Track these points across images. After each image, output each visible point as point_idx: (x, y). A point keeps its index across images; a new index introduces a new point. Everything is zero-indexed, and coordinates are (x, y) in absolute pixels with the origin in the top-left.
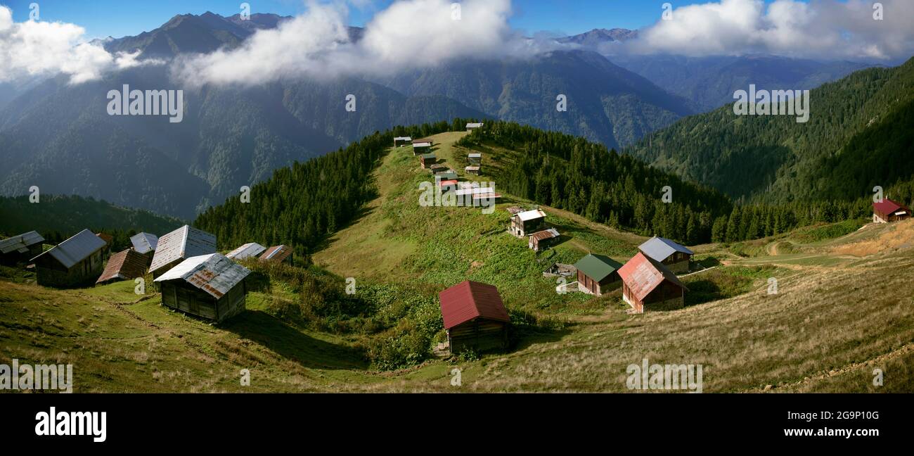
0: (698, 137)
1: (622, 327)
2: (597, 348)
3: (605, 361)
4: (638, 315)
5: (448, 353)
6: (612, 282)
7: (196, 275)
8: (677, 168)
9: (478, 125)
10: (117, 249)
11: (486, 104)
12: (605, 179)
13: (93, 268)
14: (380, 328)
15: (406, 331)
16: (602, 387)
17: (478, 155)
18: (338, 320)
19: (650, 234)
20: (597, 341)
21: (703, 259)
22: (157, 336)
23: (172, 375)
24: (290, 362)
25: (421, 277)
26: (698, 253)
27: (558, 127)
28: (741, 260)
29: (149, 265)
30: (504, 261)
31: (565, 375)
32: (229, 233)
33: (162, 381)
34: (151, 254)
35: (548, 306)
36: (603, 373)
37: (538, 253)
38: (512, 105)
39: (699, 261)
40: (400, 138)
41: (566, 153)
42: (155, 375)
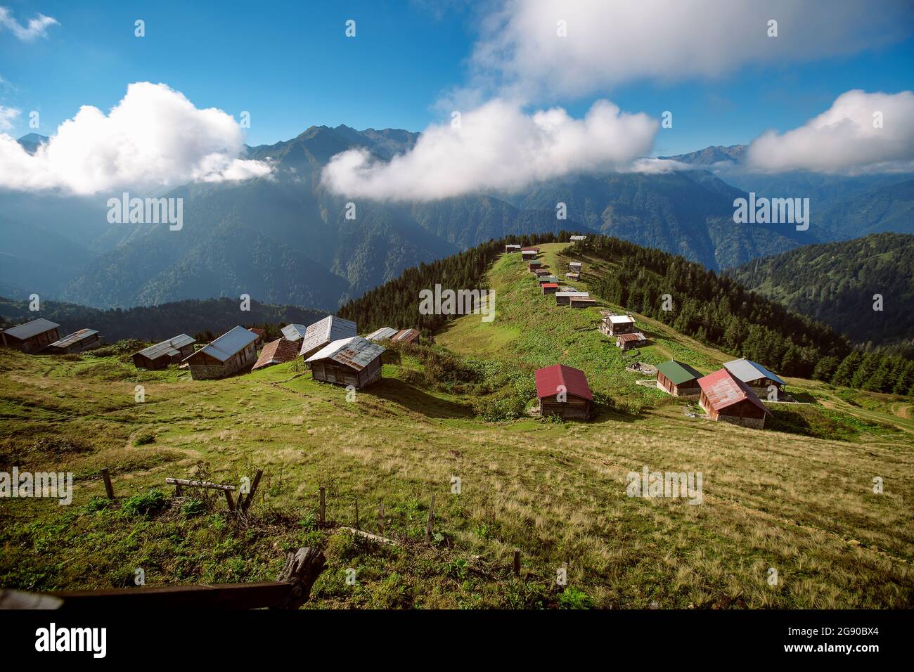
0: (820, 268)
1: (694, 427)
2: (667, 436)
3: (672, 449)
4: (711, 422)
5: (539, 415)
6: (690, 388)
7: (340, 354)
8: (784, 297)
9: (581, 238)
10: (269, 339)
11: (590, 219)
12: (699, 297)
13: (247, 359)
14: (486, 392)
15: (507, 396)
16: (666, 467)
17: (579, 264)
18: (454, 384)
19: (738, 354)
20: (668, 431)
21: (796, 392)
22: (309, 403)
23: (324, 429)
24: (417, 414)
25: (521, 358)
26: (792, 385)
27: (658, 244)
28: (848, 407)
29: (299, 349)
30: (592, 353)
31: (635, 450)
32: (367, 320)
33: (315, 435)
34: (301, 341)
35: (627, 394)
36: (669, 457)
37: (624, 351)
38: (614, 221)
39: (791, 393)
40: (511, 246)
41: (662, 270)
42: (310, 431)
